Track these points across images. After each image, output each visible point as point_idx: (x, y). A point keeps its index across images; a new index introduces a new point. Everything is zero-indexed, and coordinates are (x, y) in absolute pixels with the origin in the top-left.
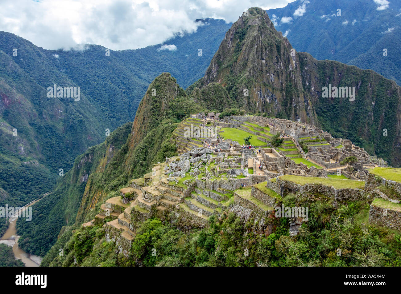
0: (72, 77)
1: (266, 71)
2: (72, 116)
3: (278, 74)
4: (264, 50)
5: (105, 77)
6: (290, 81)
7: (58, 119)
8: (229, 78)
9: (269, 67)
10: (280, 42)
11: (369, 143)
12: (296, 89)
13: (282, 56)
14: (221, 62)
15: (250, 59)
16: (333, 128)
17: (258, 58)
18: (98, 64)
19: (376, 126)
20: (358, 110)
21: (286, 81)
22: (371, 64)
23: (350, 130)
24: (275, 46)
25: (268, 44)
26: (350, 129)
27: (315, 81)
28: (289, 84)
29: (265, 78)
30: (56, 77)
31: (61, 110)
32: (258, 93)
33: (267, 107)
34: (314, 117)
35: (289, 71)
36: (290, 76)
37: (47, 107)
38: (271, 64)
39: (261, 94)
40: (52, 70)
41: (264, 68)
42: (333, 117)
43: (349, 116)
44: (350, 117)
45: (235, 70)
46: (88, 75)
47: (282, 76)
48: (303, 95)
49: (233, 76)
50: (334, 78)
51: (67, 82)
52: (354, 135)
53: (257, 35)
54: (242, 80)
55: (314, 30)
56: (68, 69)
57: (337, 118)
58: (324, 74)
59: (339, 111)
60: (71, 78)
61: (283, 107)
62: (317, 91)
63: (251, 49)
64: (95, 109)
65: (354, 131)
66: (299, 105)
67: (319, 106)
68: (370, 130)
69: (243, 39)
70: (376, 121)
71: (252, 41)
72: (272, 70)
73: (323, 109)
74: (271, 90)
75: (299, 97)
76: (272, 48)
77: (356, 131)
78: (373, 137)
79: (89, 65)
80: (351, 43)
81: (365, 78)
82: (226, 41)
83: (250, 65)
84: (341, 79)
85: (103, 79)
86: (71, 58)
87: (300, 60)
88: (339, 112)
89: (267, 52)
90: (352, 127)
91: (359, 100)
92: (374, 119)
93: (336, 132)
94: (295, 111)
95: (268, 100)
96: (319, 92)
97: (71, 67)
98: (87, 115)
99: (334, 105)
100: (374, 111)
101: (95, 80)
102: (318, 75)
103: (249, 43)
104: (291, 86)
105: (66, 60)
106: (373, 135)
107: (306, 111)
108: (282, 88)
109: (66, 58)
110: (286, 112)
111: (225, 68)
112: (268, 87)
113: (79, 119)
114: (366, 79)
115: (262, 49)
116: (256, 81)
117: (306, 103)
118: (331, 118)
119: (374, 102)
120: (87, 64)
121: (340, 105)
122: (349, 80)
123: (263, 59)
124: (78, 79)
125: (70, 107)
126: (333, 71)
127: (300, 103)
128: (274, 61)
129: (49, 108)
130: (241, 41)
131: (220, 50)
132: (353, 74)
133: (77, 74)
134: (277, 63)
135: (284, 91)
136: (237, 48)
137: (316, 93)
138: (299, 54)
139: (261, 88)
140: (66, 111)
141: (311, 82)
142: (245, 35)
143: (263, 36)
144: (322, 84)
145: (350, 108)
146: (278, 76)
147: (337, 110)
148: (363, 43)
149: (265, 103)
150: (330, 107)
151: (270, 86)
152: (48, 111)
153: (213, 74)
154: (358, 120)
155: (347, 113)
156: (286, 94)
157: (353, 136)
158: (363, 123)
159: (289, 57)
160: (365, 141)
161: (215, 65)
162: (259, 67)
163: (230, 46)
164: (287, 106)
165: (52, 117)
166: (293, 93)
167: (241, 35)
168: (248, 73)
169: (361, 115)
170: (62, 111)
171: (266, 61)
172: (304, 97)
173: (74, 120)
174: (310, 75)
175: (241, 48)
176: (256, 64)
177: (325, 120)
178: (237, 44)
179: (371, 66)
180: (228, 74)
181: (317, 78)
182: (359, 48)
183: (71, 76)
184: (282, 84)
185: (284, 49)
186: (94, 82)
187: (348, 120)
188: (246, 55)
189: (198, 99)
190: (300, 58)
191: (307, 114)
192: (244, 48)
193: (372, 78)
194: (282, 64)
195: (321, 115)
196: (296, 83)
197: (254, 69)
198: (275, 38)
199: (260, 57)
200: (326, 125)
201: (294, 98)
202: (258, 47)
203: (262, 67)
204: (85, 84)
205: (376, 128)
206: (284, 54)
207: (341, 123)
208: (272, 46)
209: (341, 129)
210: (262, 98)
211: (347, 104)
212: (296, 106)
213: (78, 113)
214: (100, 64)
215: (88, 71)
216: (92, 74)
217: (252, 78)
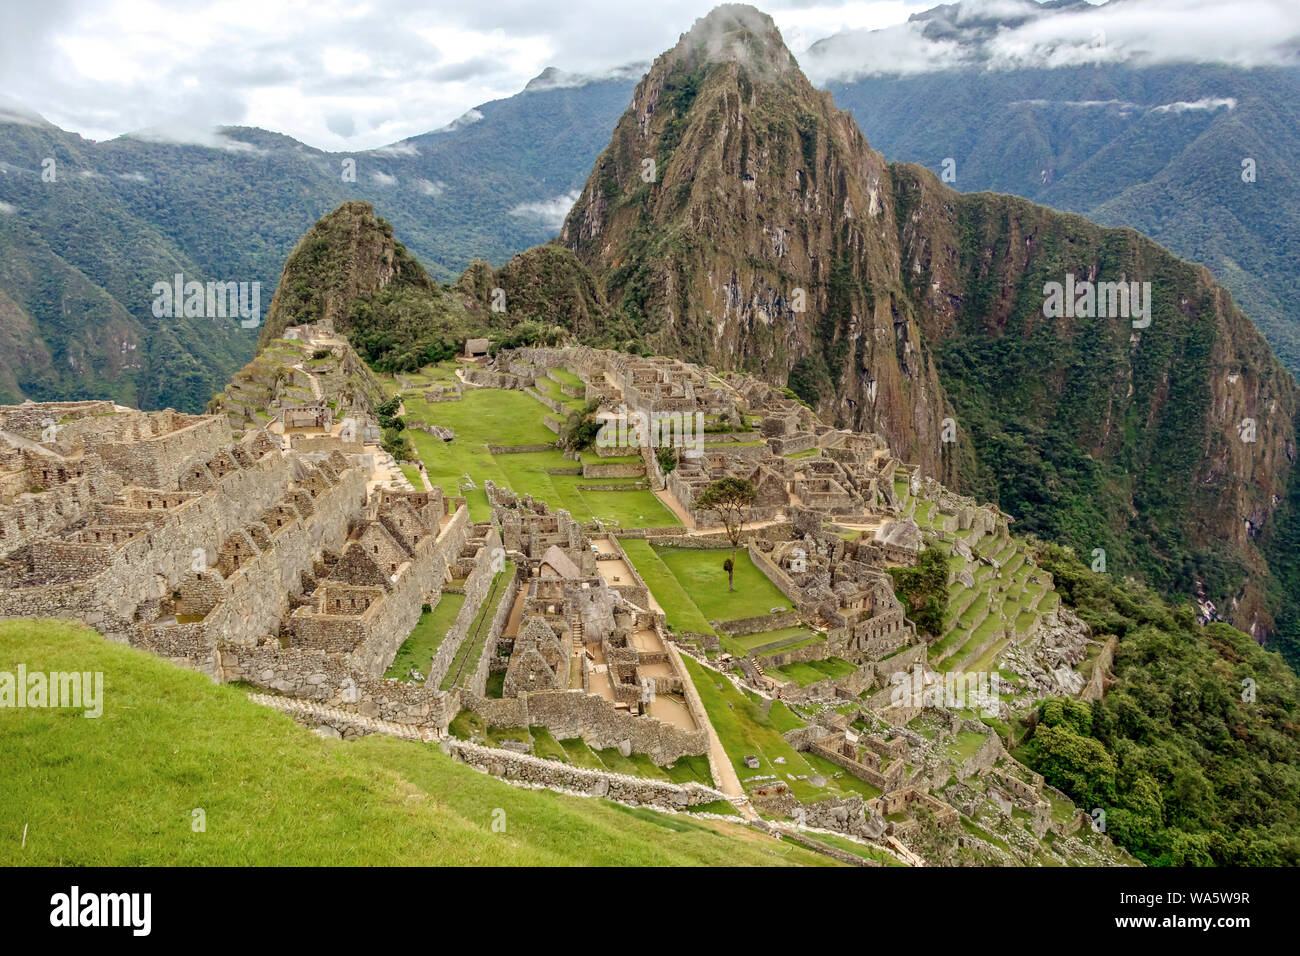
0: (174, 234)
1: (759, 217)
2: (169, 363)
3: (802, 230)
4: (752, 146)
5: (288, 239)
6: (845, 255)
7: (120, 372)
8: (634, 237)
9: (770, 205)
10: (813, 124)
11: (1114, 471)
12: (863, 284)
13: (819, 171)
14: (616, 186)
15: (702, 173)
16: (998, 418)
17: (729, 172)
18: (266, 195)
19: (1140, 414)
20: (1084, 359)
21: (833, 254)
22: (1164, 218)
23: (1055, 428)
24: (796, 136)
25: (771, 128)
26: (1056, 423)
27: (943, 261)
28: (842, 265)
29: (753, 242)
30: (118, 233)
31: (132, 344)
32: (724, 292)
33: (759, 339)
34: (928, 380)
35: (842, 220)
36: (847, 237)
37: (85, 333)
38: (777, 193)
39: (735, 294)
40: (106, 210)
41: (750, 207)
42: (1000, 382)
43: (1052, 381)
44: (1056, 383)
45: (656, 210)
46: (231, 228)
47: (818, 237)
48: (887, 304)
49: (647, 231)
50: (1007, 253)
51: (156, 251)
52: (1066, 444)
53: (731, 96)
54: (666, 244)
55: (989, 104)
56: (163, 207)
57: (1014, 385)
58: (977, 240)
59: (1019, 363)
60: (174, 239)
61: (819, 343)
62: (951, 295)
63: (706, 141)
64: (249, 342)
65: (1067, 430)
66: (873, 337)
67: (955, 345)
68: (1121, 429)
69: (687, 108)
70: (1140, 399)
71: (712, 113)
72: (780, 212)
73: (968, 354)
74: (774, 281)
75: (872, 309)
76: (785, 142)
77: (1072, 431)
78: (1129, 452)
79: (236, 195)
80: (1106, 148)
81: (1109, 257)
82: (634, 114)
83: (698, 195)
84: (1030, 257)
85: (281, 242)
86: (177, 173)
87: (895, 188)
88: (1019, 367)
89: (765, 155)
90: (1060, 417)
91: (1089, 328)
92: (1136, 393)
93: (1006, 431)
94: (859, 356)
95: (762, 316)
96: (956, 298)
97: (174, 202)
98: (220, 361)
99: (1006, 341)
100: (1137, 367)
101: (254, 248)
102: (955, 242)
103: (701, 119)
104: (846, 271)
105: (159, 177)
106: (1129, 444)
107: (900, 356)
108: (816, 277)
109: (158, 170)
110: (827, 359)
111: (626, 205)
112: (764, 273)
113: (189, 374)
114: (1112, 259)
115: (745, 142)
116: (716, 250)
117: (899, 331)
118: (994, 385)
119: (1136, 336)
120: (229, 192)
121: (1024, 342)
122: (1056, 261)
123: (749, 177)
124: (196, 242)
125: (161, 333)
126: (1005, 228)
127: (877, 330)
128: (788, 187)
129: (90, 335)
130: (680, 116)
131: (613, 145)
132: (1072, 241)
133: (192, 226)
134: (802, 191)
135: (822, 289)
136: (665, 139)
137: (948, 299)
138: (892, 167)
139: (734, 273)
140: (149, 345)
141: (932, 264)
142: (694, 94)
143: (754, 98)
144: (968, 271)
145: (1055, 354)
146: (805, 237)
147: (1014, 359)
148: (1142, 150)
149: (751, 325)
150: (991, 348)
151: (771, 268)
152: (86, 345)
153: (587, 226)
154: (1080, 395)
155: (1047, 371)
156: (830, 298)
157: (1063, 447)
158: (1097, 404)
159: (842, 175)
160: (1103, 464)
161: (595, 196)
162: (733, 203)
163: (646, 132)
164: (830, 338)
165: (99, 364)
166: (853, 295)
167: (682, 93)
168: (689, 222)
169: (1093, 376)
170: (134, 347)
171: (760, 184)
172: (893, 310)
173: (173, 375)
174: (929, 241)
175: (678, 140)
176: (722, 193)
177: (972, 390)
178: (668, 124)
179: (1163, 224)
180: (634, 225)
181: (954, 253)
182: (1129, 165)
183: (172, 230)
184: (815, 265)
185: (829, 147)
186: (249, 254)
187: (1049, 393)
188: (692, 160)
189: (479, 297)
190: (895, 182)
191: (904, 367)
192: (687, 137)
193: (1134, 255)
194: (817, 196)
195: (959, 375)
196: (866, 262)
197: (711, 210)
198: (799, 109)
199: (738, 169)
200: (975, 408)
201: (856, 312)
202: (730, 135)
203: (742, 202)
204: (220, 260)
205: (1139, 421)
206: (827, 165)
207: (1024, 401)
208: (785, 134)
209: (1024, 421)
210: (739, 309)
211: (1046, 339)
212: (862, 340)
213: (189, 355)
214: (274, 193)
215: (230, 216)
216: (246, 227)
217: (702, 239)
